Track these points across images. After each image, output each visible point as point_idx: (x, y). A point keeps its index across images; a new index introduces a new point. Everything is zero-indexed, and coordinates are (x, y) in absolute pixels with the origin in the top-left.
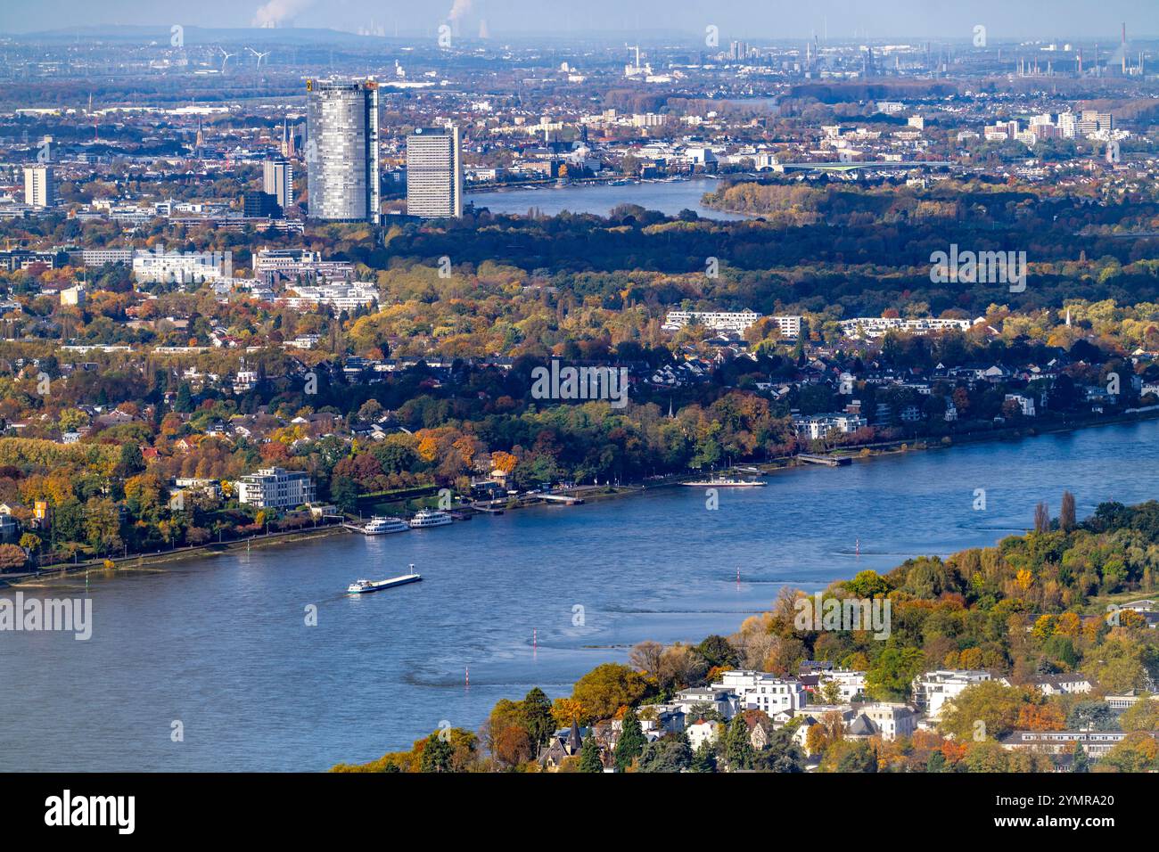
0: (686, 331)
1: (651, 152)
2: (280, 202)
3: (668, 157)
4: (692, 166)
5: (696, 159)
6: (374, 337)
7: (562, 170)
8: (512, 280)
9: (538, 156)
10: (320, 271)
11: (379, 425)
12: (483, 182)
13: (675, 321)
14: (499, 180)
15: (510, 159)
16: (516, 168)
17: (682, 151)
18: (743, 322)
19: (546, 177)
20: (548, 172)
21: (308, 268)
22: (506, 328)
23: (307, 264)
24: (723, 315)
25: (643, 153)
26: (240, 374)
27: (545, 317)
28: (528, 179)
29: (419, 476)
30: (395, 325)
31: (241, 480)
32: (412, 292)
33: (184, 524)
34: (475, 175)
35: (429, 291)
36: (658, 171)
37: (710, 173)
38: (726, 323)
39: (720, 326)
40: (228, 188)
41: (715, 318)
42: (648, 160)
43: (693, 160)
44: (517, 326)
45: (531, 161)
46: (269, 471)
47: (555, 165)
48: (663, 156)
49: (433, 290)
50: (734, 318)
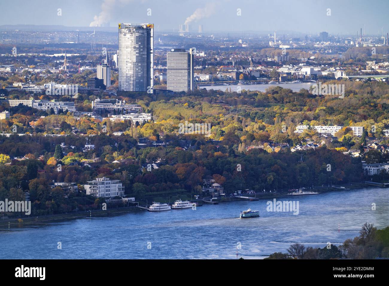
0: (307, 132)
1: (284, 70)
2: (105, 83)
3: (293, 72)
4: (304, 76)
5: (306, 73)
6: (152, 131)
7: (241, 77)
8: (219, 113)
9: (229, 71)
10: (125, 109)
11: (156, 164)
12: (203, 81)
13: (301, 129)
14: (210, 80)
15: (216, 71)
16: (219, 75)
17: (299, 70)
18: (334, 130)
19: (233, 80)
20: (235, 77)
21: (119, 107)
22: (217, 130)
23: (118, 106)
24: (324, 127)
25: (280, 70)
26: (86, 146)
27: (236, 125)
28: (225, 80)
29: (177, 184)
30: (162, 127)
31: (87, 184)
32: (170, 116)
33: (59, 203)
34: (199, 78)
35: (179, 116)
36: (288, 78)
37: (313, 79)
38: (326, 131)
39: (323, 132)
40: (80, 79)
41: (320, 128)
42: (283, 73)
43: (305, 73)
44: (223, 129)
45: (226, 72)
46: (101, 179)
47: (238, 74)
48: (290, 71)
49: (181, 115)
50: (330, 129)
